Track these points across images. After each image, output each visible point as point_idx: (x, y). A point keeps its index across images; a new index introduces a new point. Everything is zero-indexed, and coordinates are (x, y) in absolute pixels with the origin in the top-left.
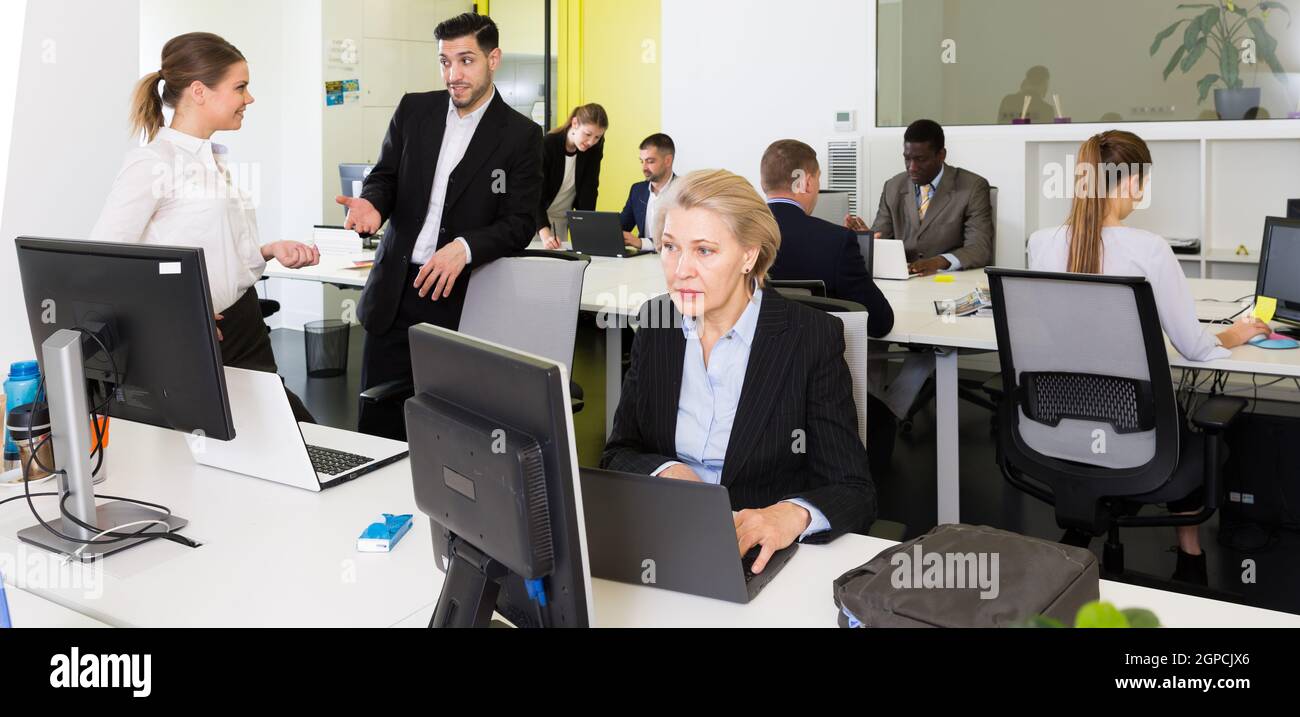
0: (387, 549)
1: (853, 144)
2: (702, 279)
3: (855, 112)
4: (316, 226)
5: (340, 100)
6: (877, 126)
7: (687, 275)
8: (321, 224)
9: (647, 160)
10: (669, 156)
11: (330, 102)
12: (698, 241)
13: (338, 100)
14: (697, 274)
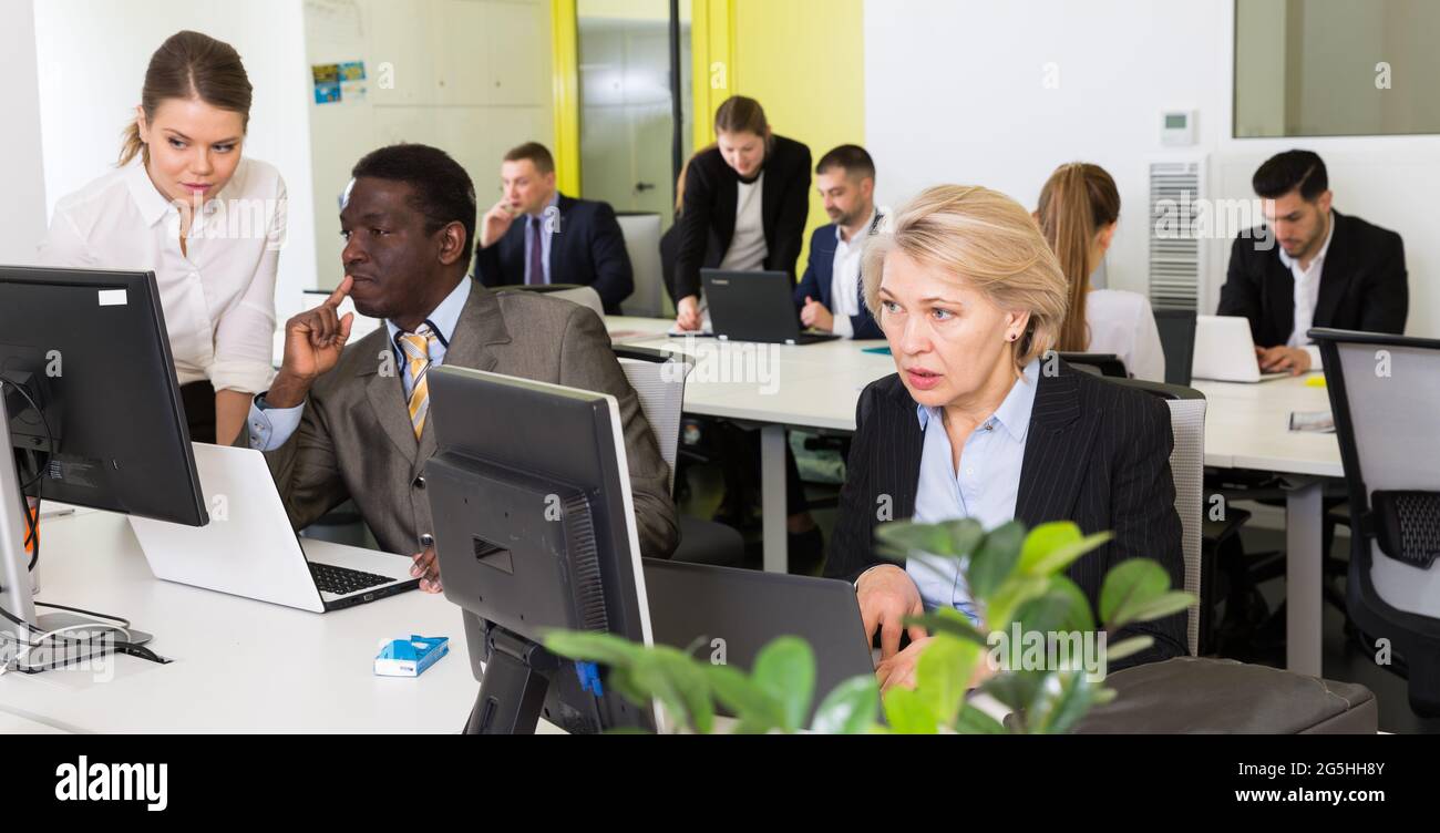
0: (414, 673)
1: (1194, 167)
2: (940, 355)
3: (1196, 114)
4: (306, 292)
5: (335, 95)
6: (1235, 136)
7: (917, 349)
8: (315, 288)
9: (830, 191)
10: (866, 182)
11: (320, 99)
12: (930, 300)
13: (334, 96)
14: (932, 348)
